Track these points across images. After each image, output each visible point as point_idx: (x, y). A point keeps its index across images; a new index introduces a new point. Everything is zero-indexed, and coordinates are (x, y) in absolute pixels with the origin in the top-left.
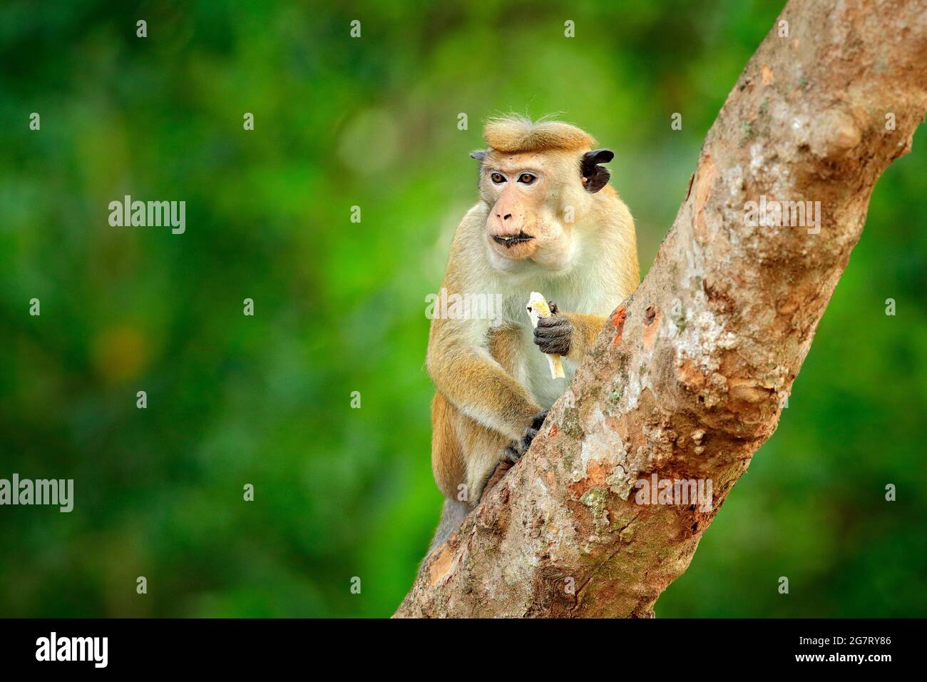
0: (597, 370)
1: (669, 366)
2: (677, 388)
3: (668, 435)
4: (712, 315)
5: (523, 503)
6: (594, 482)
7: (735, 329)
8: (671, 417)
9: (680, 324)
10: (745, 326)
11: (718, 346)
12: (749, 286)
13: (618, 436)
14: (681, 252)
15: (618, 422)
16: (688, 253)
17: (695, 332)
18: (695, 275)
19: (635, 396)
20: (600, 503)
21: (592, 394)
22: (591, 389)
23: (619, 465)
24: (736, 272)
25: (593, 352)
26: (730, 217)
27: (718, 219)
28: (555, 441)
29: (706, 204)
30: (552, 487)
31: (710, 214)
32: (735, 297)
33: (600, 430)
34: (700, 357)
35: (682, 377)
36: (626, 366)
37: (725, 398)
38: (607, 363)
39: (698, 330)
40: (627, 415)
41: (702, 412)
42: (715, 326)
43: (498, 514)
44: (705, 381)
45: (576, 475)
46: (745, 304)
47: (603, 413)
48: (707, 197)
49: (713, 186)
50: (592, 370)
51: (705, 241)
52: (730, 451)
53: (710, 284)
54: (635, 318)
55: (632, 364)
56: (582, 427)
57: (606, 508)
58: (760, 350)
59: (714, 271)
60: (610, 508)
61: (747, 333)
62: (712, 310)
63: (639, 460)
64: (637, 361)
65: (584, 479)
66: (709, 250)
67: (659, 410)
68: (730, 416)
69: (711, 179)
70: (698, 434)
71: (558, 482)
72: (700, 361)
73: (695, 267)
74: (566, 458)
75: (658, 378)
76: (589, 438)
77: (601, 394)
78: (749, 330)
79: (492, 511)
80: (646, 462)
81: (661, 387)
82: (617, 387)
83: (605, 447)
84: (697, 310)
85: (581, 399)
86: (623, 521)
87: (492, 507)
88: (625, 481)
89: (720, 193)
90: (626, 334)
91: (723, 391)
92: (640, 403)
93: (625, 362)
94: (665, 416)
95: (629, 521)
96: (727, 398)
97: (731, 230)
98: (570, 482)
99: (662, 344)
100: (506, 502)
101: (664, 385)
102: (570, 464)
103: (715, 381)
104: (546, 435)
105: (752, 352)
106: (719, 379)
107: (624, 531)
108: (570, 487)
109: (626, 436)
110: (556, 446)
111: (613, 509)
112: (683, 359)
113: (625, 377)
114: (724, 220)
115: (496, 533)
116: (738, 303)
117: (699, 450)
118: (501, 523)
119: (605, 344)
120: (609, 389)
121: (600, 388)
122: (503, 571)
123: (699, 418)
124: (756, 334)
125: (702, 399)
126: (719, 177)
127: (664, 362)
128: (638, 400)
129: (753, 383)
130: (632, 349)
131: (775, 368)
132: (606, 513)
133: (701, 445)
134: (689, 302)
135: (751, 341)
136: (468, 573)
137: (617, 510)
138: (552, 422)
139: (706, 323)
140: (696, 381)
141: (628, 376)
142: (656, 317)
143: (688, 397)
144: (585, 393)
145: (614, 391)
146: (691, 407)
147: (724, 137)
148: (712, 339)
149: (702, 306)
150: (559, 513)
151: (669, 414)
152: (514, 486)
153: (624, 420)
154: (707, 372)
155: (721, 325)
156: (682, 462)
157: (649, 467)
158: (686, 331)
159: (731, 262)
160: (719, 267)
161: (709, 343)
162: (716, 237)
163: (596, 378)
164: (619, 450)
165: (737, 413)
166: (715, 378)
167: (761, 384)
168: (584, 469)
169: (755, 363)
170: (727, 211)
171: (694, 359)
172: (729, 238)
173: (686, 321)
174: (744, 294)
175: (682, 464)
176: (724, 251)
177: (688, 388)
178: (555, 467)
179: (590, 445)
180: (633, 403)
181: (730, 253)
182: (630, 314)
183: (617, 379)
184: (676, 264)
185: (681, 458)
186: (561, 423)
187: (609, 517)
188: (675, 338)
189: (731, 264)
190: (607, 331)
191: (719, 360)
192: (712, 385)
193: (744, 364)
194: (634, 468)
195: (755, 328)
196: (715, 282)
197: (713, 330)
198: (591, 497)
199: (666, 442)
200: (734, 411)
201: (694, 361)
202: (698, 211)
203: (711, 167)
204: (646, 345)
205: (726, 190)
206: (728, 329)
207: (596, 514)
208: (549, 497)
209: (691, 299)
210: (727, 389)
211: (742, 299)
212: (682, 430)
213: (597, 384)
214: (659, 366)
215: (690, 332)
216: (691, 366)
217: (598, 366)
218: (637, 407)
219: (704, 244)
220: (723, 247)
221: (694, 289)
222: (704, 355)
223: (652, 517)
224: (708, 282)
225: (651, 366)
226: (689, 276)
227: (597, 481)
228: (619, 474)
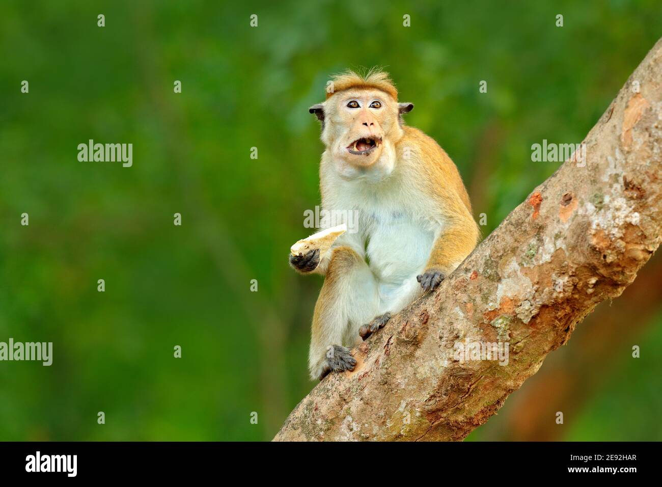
0: (516, 235)
1: (583, 234)
2: (587, 249)
3: (573, 280)
4: (625, 200)
5: (441, 324)
6: (504, 311)
7: (640, 210)
8: (577, 268)
9: (599, 205)
10: (648, 208)
11: (626, 222)
12: (659, 181)
13: (529, 280)
14: (601, 157)
15: (531, 271)
16: (610, 158)
17: (609, 212)
18: (614, 173)
19: (549, 254)
20: (506, 325)
21: (511, 251)
22: (511, 248)
23: (526, 300)
24: (652, 172)
25: (514, 223)
26: (656, 134)
27: (644, 136)
28: (475, 283)
29: (634, 125)
30: (469, 314)
31: (638, 132)
32: (647, 189)
33: (515, 277)
34: (610, 228)
35: (594, 241)
36: (541, 233)
37: (620, 257)
38: (525, 231)
39: (612, 210)
40: (539, 266)
41: (601, 266)
42: (626, 208)
43: (418, 331)
44: (611, 245)
45: (491, 306)
46: (652, 193)
47: (519, 264)
48: (636, 120)
49: (642, 113)
50: (512, 235)
51: (630, 150)
52: (609, 292)
53: (629, 179)
54: (551, 201)
55: (547, 232)
56: (500, 273)
57: (509, 329)
58: (653, 225)
59: (633, 170)
60: (512, 329)
61: (648, 213)
62: (625, 197)
63: (545, 297)
64: (552, 229)
65: (497, 309)
66: (632, 157)
67: (568, 263)
68: (620, 269)
69: (641, 108)
70: (593, 280)
71: (475, 311)
72: (610, 231)
73: (615, 167)
74: (483, 294)
75: (573, 242)
76: (504, 281)
77: (518, 251)
78: (650, 211)
79: (413, 329)
80: (551, 298)
81: (574, 248)
82: (533, 247)
83: (517, 287)
84: (614, 196)
85: (503, 255)
86: (519, 338)
87: (414, 327)
88: (530, 311)
89: (649, 118)
90: (543, 211)
91: (621, 252)
92: (552, 258)
93: (541, 230)
94: (572, 267)
95: (522, 338)
96: (622, 257)
97: (655, 144)
98: (485, 311)
99: (580, 219)
100: (425, 323)
101: (577, 246)
102: (487, 299)
103: (618, 245)
104: (468, 279)
105: (648, 226)
106: (621, 244)
107: (519, 344)
108: (485, 314)
109: (536, 280)
110: (476, 286)
111: (514, 330)
112: (596, 230)
113: (540, 240)
114: (650, 136)
115: (414, 344)
116: (648, 193)
117: (590, 291)
118: (419, 337)
119: (523, 218)
120: (525, 248)
121: (518, 247)
122: (415, 370)
123: (598, 269)
124: (654, 214)
125: (605, 257)
126: (649, 107)
127: (579, 231)
128: (552, 257)
129: (642, 247)
130: (548, 221)
131: (657, 237)
132: (509, 332)
133: (593, 288)
134: (607, 191)
135: (649, 219)
136: (385, 371)
137: (516, 330)
138: (473, 270)
139: (620, 206)
140: (603, 245)
141: (543, 240)
142: (572, 200)
143: (594, 256)
144: (506, 251)
145: (531, 250)
146: (595, 262)
147: (654, 80)
148: (623, 216)
149: (618, 194)
150: (471, 332)
151: (575, 266)
152: (433, 312)
153: (536, 270)
154: (613, 239)
155: (630, 207)
156: (576, 299)
157: (551, 302)
158: (603, 211)
159: (650, 165)
160: (638, 168)
161: (619, 219)
162: (640, 147)
163: (516, 241)
164: (529, 290)
165: (624, 267)
166: (618, 243)
167: (647, 248)
168: (498, 302)
169: (647, 233)
170: (653, 131)
171: (605, 230)
172: (652, 149)
173: (604, 203)
174: (654, 187)
175: (574, 300)
176: (646, 157)
177: (597, 249)
178: (474, 300)
179: (505, 286)
180: (547, 258)
181: (650, 158)
182: (546, 198)
183: (533, 241)
184: (598, 165)
185: (576, 296)
186: (481, 271)
187: (510, 335)
188: (592, 215)
189: (649, 167)
190: (526, 209)
191: (624, 231)
192: (615, 248)
193: (640, 234)
194: (539, 302)
195: (655, 210)
196: (634, 178)
197: (625, 210)
198: (500, 321)
199: (570, 285)
200: (623, 266)
201: (605, 231)
202: (626, 130)
203: (641, 100)
204: (562, 219)
205: (654, 116)
206: (635, 210)
207: (501, 333)
208: (465, 320)
209: (609, 189)
210: (624, 250)
211: (652, 190)
212: (582, 278)
213: (516, 244)
214: (575, 234)
215: (605, 211)
216: (601, 235)
217: (518, 232)
218: (550, 261)
219: (628, 152)
220: (645, 154)
221: (613, 182)
222: (614, 227)
223: (539, 336)
224: (627, 178)
225: (566, 233)
226: (609, 173)
227: (506, 310)
228: (527, 306)
